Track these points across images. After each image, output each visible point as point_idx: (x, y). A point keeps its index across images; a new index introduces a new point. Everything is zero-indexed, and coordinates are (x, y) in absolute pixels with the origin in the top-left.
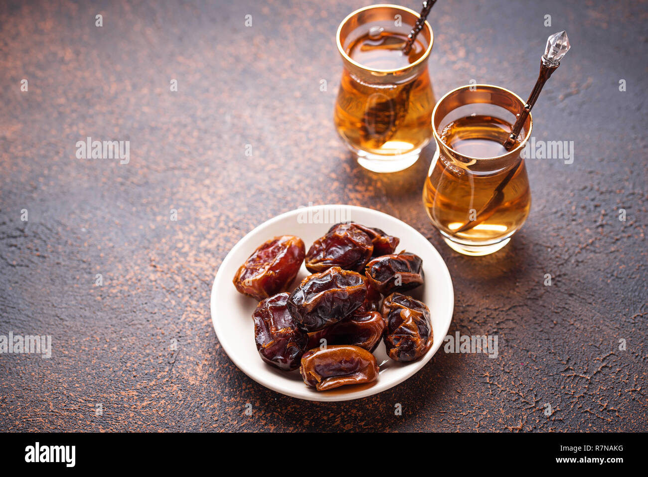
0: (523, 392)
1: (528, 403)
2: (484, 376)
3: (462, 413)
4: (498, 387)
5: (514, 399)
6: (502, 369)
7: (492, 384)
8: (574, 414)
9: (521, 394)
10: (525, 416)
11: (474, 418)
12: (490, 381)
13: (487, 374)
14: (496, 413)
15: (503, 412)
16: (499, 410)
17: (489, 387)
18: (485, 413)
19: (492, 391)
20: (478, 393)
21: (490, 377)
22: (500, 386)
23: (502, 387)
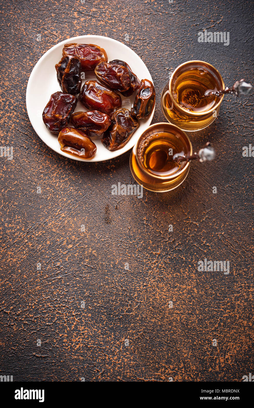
0: (163, 231)
1: (164, 238)
2: (143, 219)
3: (130, 242)
4: (150, 227)
5: (157, 235)
6: (153, 216)
7: (147, 225)
8: (188, 246)
9: (161, 232)
10: (163, 246)
11: (136, 245)
12: (146, 223)
13: (145, 218)
14: (147, 243)
15: (151, 242)
16: (149, 241)
17: (145, 226)
18: (141, 243)
19: (147, 229)
20: (139, 230)
21: (146, 221)
22: (151, 226)
23: (152, 227)
